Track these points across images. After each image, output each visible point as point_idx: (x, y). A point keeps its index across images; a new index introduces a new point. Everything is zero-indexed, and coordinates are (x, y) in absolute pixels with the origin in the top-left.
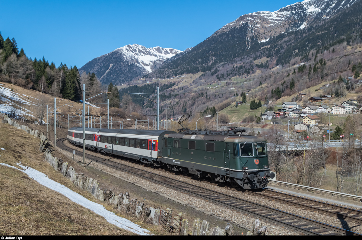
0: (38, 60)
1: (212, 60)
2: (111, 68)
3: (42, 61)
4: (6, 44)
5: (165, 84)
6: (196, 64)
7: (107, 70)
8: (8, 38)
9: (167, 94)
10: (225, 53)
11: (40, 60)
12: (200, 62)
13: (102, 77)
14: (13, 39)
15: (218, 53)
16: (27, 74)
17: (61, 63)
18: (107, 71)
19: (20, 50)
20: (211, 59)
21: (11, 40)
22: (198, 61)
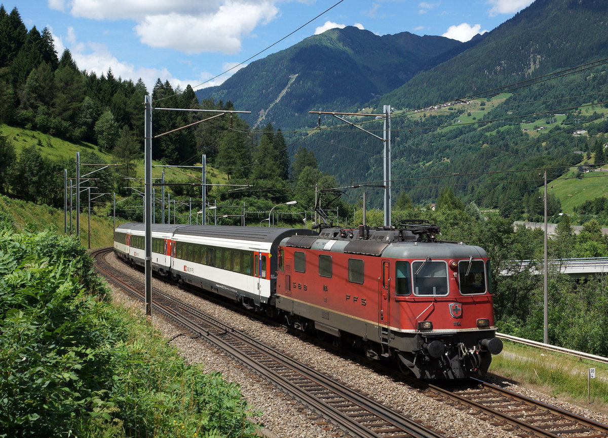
0: (99, 76)
1: (535, 63)
2: (292, 84)
3: (107, 78)
4: (30, 42)
5: (420, 121)
6: (496, 73)
7: (283, 89)
8: (35, 27)
9: (424, 146)
10: (568, 45)
11: (103, 77)
12: (504, 68)
13: (272, 105)
14: (45, 31)
15: (549, 45)
16: (74, 109)
17: (159, 80)
18: (284, 92)
19: (59, 56)
20: (532, 60)
21: (41, 34)
22: (500, 64)
